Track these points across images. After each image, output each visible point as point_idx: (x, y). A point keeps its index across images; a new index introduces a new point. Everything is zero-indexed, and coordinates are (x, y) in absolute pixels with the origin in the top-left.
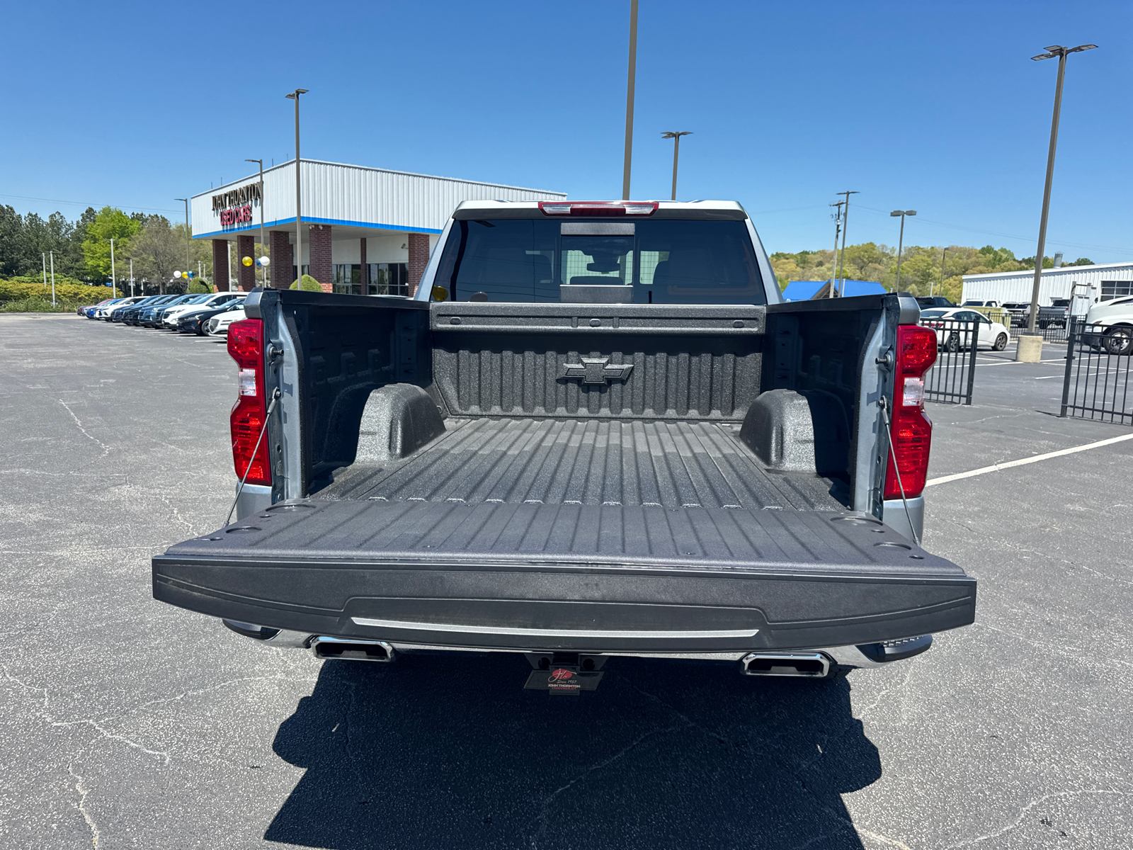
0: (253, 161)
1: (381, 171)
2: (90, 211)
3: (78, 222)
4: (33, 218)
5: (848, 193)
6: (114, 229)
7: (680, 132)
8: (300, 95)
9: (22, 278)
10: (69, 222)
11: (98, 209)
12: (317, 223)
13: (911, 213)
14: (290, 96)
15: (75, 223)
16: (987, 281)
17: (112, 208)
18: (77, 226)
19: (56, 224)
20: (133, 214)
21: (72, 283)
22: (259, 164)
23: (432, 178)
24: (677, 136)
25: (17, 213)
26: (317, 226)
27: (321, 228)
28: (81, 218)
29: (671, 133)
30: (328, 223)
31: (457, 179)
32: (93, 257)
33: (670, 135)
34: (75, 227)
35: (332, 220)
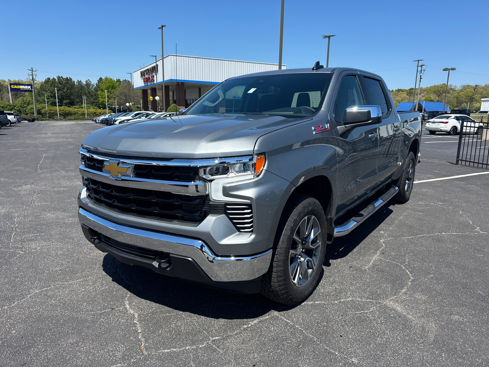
0: (153, 56)
1: (204, 58)
2: (101, 79)
3: (96, 83)
4: (80, 82)
5: (419, 61)
6: (110, 86)
7: (331, 35)
8: (163, 27)
9: (76, 107)
10: (93, 84)
11: (103, 78)
12: (178, 81)
13: (453, 69)
14: (159, 28)
15: (95, 84)
16: (485, 102)
17: (108, 77)
18: (96, 85)
19: (88, 84)
20: (117, 79)
21: (94, 108)
22: (155, 57)
23: (226, 60)
24: (329, 37)
25: (73, 80)
26: (178, 83)
27: (180, 84)
28: (97, 82)
29: (326, 36)
30: (183, 82)
31: (237, 61)
32: (102, 98)
33: (325, 37)
34: (95, 85)
35: (184, 80)
